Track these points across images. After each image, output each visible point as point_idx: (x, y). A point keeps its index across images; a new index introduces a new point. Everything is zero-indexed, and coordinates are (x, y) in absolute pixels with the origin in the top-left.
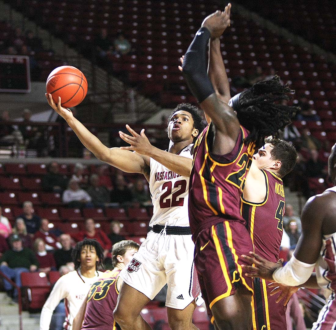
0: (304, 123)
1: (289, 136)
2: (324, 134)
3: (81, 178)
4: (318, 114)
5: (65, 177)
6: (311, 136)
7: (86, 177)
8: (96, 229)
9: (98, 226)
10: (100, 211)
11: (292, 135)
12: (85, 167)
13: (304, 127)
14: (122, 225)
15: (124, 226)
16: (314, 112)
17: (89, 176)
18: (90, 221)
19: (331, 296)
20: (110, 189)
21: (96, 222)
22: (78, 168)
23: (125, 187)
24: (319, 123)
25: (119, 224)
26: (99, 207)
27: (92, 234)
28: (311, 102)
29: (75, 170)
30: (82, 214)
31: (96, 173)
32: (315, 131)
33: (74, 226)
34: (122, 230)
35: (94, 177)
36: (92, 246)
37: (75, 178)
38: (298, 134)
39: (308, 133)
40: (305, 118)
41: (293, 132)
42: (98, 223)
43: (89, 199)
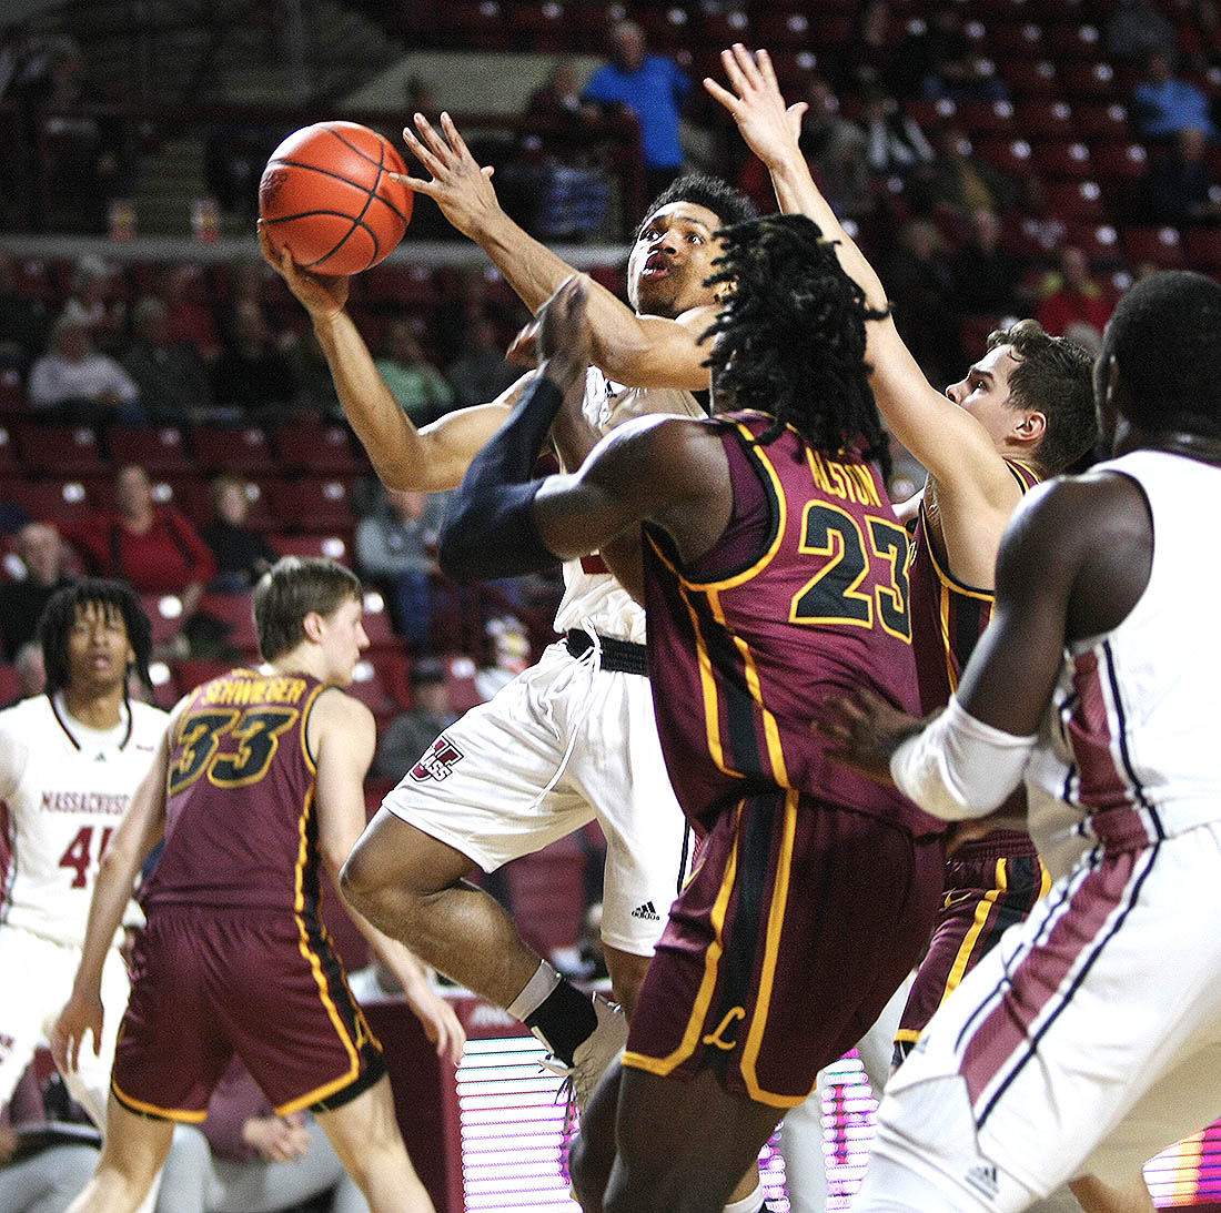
0: (946, 108)
1: (891, 159)
2: (1021, 150)
3: (98, 312)
4: (1000, 73)
5: (38, 309)
6: (974, 158)
7: (119, 310)
8: (156, 506)
9: (163, 492)
10: (171, 437)
11: (902, 154)
12: (114, 270)
13: (947, 124)
14: (253, 492)
15: (265, 494)
16: (985, 68)
17: (131, 303)
18: (133, 477)
19: (1086, 855)
20: (211, 353)
21: (155, 478)
22: (89, 276)
23: (268, 346)
24: (1004, 109)
25: (243, 488)
26: (169, 422)
27: (141, 523)
28: (976, 30)
29: (77, 283)
30: (103, 447)
31: (155, 292)
32: (989, 139)
33: (73, 492)
34: (252, 509)
35: (151, 307)
36: (111, 608)
37: (76, 314)
38: (925, 151)
39: (963, 147)
40: (951, 88)
41: (907, 142)
42: (165, 482)
43: (127, 390)
